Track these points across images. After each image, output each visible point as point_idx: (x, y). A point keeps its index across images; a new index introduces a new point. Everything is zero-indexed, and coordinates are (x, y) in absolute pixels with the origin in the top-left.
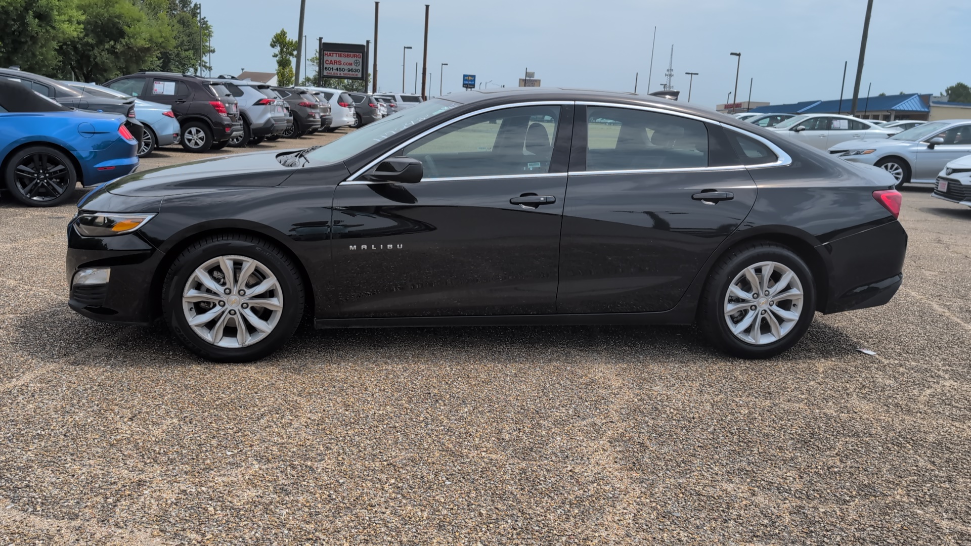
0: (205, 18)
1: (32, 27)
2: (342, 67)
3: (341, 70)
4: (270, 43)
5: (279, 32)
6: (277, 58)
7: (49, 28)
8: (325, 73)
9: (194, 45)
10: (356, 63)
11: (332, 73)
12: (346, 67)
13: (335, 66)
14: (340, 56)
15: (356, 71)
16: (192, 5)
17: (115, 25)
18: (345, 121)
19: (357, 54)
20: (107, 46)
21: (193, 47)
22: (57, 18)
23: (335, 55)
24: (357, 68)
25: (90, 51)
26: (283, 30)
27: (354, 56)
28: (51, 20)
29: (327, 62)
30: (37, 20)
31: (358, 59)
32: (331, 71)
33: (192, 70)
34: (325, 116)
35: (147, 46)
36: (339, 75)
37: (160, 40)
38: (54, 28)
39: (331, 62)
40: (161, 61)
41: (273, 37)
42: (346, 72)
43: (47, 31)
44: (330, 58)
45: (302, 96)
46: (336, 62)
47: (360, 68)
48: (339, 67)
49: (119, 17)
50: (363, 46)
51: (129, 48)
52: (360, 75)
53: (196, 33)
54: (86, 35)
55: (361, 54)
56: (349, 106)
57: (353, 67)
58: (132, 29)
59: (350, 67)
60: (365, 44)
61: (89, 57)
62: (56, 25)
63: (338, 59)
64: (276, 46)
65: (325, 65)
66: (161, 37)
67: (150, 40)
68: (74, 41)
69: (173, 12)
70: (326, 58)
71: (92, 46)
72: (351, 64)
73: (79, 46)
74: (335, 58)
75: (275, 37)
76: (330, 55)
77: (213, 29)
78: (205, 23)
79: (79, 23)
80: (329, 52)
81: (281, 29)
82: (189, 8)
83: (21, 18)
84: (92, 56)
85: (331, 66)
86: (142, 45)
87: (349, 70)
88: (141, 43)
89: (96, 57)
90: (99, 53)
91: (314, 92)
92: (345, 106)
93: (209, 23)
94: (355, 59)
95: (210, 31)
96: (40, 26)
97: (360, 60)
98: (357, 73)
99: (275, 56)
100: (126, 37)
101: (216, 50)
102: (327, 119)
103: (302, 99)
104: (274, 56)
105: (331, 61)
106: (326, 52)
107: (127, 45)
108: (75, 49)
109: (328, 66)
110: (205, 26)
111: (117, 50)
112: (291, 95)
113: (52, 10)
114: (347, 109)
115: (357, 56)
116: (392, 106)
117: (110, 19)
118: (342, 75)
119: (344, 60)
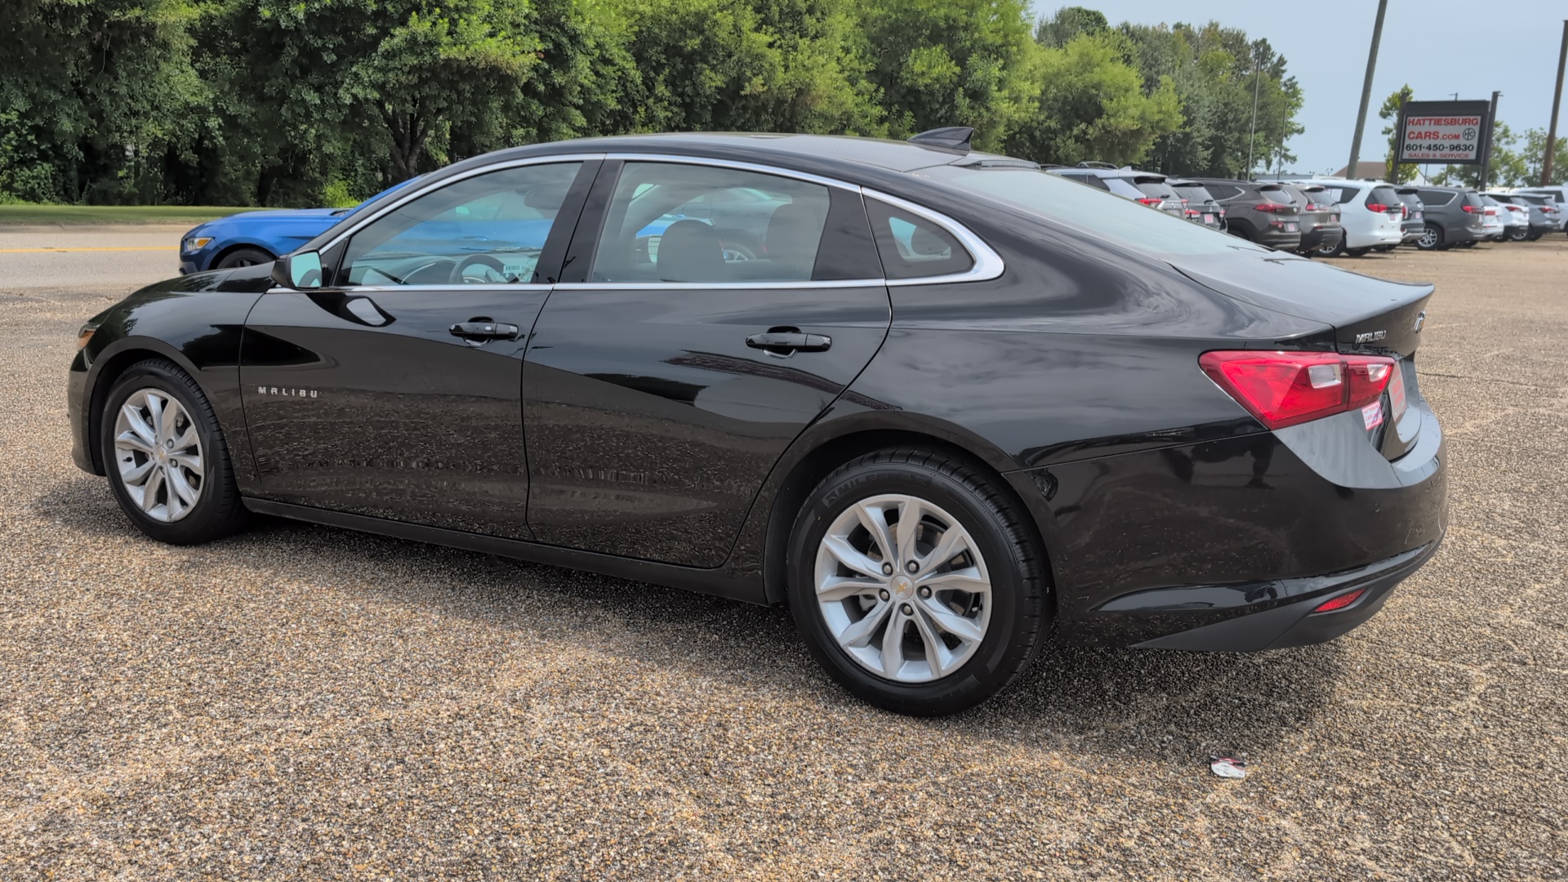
0: (1294, 77)
1: (962, 111)
2: (1438, 142)
3: (1436, 147)
4: (1379, 110)
5: (1398, 91)
6: (1390, 136)
7: (982, 110)
8: (1406, 155)
9: (1268, 122)
10: (1468, 134)
11: (1419, 154)
12: (1447, 143)
13: (1426, 142)
14: (1438, 123)
15: (1467, 148)
16: (1275, 59)
17: (1091, 98)
18: (1375, 237)
19: (1472, 118)
20: (1075, 131)
21: (1267, 125)
22: (997, 94)
23: (1427, 122)
24: (1468, 143)
25: (1051, 139)
26: (1406, 86)
27: (1464, 122)
28: (987, 98)
29: (1412, 136)
30: (968, 100)
31: (1471, 126)
32: (1418, 151)
33: (1262, 163)
34: (1321, 227)
35: (1135, 127)
36: (1431, 157)
37: (1157, 117)
38: (988, 109)
39: (1419, 136)
40: (1210, 151)
41: (1386, 99)
42: (1447, 151)
43: (980, 115)
44: (1417, 129)
45: (1262, 193)
46: (1428, 135)
47: (1475, 142)
48: (1432, 142)
49: (1098, 86)
50: (1484, 104)
51: (1107, 132)
52: (1472, 155)
53: (1274, 102)
54: (1049, 117)
55: (1479, 118)
56: (1391, 210)
57: (1462, 141)
58: (1114, 104)
59: (1455, 142)
60: (1489, 98)
61: (1049, 148)
62: (992, 105)
63: (1433, 128)
64: (1389, 114)
65: (1408, 142)
66: (1160, 112)
67: (1142, 118)
68: (1031, 127)
69: (1244, 72)
70: (1410, 128)
71: (1055, 132)
72: (1457, 137)
73: (1037, 133)
74: (1427, 126)
75: (1389, 100)
76: (1419, 123)
77: (1303, 95)
78: (1293, 86)
79: (1031, 99)
80: (1416, 118)
81: (1403, 86)
82: (1269, 65)
83: (949, 98)
84: (1054, 148)
85: (1418, 142)
86: (1127, 126)
87: (1453, 148)
88: (1126, 123)
89: (1058, 148)
90: (1064, 142)
91: (1307, 188)
92: (1379, 210)
93: (1299, 86)
94: (1467, 126)
95: (1298, 99)
96: (972, 108)
97: (1477, 129)
98: (1467, 151)
99: (1387, 132)
100: (1105, 116)
101: (1306, 129)
102: (1323, 233)
103: (1261, 198)
104: (1384, 133)
105: (1420, 133)
106: (1411, 119)
107: (1104, 127)
108: (1032, 137)
109: (1412, 142)
110: (1293, 90)
111: (1089, 137)
112: (1244, 192)
113: (989, 84)
114: (1383, 215)
115: (1470, 122)
116: (1545, 211)
117: (1085, 91)
118: (1438, 157)
119: (1443, 130)
